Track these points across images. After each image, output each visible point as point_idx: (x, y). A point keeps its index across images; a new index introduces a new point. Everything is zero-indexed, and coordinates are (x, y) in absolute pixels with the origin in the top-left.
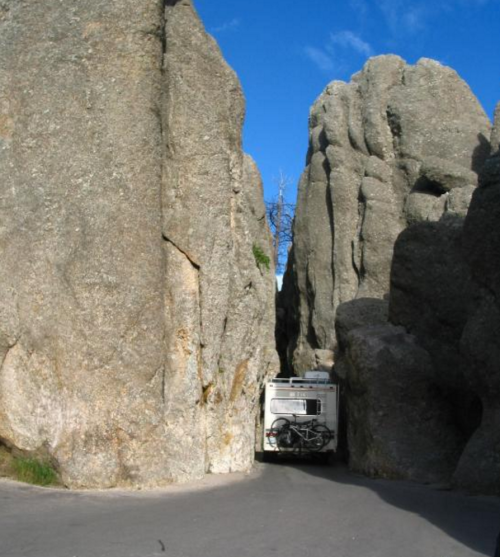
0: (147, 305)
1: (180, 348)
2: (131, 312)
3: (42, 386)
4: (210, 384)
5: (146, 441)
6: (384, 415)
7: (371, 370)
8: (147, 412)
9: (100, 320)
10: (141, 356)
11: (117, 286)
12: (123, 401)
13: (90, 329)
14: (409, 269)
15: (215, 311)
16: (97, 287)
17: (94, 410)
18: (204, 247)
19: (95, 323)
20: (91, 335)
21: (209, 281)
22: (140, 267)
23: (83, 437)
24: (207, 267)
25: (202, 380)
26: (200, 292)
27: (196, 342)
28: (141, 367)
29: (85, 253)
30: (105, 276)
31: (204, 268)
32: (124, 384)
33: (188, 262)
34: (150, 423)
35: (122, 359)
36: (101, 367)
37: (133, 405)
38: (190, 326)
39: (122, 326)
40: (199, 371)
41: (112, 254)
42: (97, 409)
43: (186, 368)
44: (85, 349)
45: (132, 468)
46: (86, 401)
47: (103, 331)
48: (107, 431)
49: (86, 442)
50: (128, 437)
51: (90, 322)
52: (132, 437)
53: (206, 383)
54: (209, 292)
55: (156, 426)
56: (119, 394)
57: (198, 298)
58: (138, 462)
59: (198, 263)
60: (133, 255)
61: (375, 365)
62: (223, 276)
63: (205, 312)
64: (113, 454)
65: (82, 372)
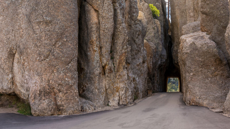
0: (66, 30)
1: (91, 49)
2: (58, 33)
3: (26, 70)
4: (106, 65)
5: (67, 93)
6: (194, 75)
7: (186, 53)
8: (66, 79)
9: (43, 38)
10: (63, 53)
11: (50, 22)
12: (55, 75)
13: (40, 43)
14: (208, 4)
15: (106, 31)
16: (42, 23)
17: (42, 80)
18: (99, 2)
19: (42, 40)
20: (40, 46)
21: (103, 17)
22: (62, 12)
23: (38, 92)
24: (101, 10)
25: (102, 63)
26: (99, 23)
27: (98, 46)
28: (63, 59)
29: (37, 8)
30: (45, 18)
31: (100, 12)
32: (55, 67)
33: (93, 9)
34: (68, 84)
35: (54, 55)
36: (45, 60)
37: (60, 76)
38: (95, 39)
39: (54, 40)
40: (100, 59)
41: (48, 7)
42: (43, 79)
43: (94, 58)
44: (38, 52)
45: (60, 106)
46: (39, 76)
47: (45, 43)
48: (48, 89)
49: (40, 94)
50: (58, 91)
51: (39, 39)
52: (60, 91)
53: (103, 65)
54: (103, 22)
55: (71, 86)
56: (53, 72)
57: (98, 26)
58: (63, 103)
59: (97, 9)
60: (59, 7)
61: (188, 51)
62: (110, 14)
63: (102, 32)
64: (52, 99)
65: (37, 63)
